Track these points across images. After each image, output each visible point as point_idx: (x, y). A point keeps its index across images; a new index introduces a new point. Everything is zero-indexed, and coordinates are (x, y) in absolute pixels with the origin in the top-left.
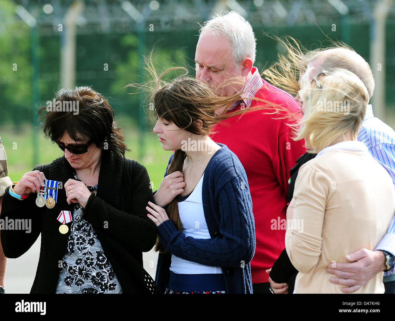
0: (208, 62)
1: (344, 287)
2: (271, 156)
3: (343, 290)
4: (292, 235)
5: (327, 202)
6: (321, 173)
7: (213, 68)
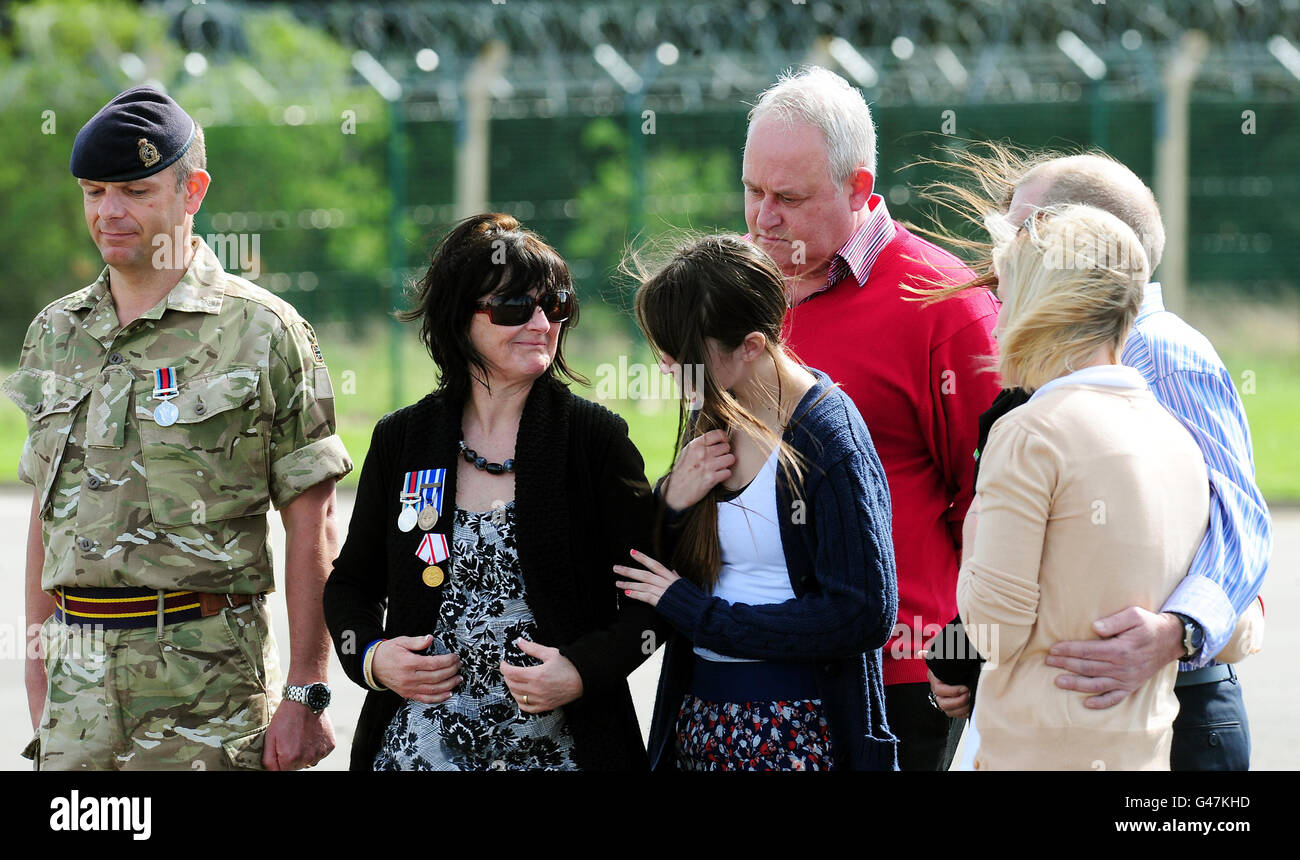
0: (774, 182)
1: (1089, 697)
2: (914, 396)
3: (1088, 703)
4: (972, 578)
5: (1052, 502)
6: (1041, 439)
7: (787, 193)
